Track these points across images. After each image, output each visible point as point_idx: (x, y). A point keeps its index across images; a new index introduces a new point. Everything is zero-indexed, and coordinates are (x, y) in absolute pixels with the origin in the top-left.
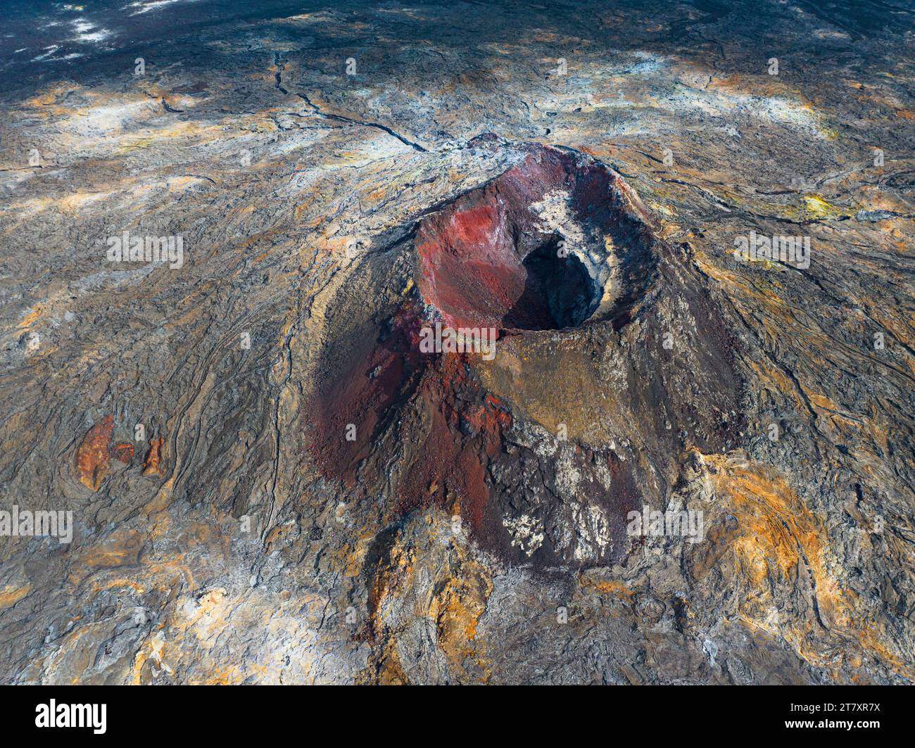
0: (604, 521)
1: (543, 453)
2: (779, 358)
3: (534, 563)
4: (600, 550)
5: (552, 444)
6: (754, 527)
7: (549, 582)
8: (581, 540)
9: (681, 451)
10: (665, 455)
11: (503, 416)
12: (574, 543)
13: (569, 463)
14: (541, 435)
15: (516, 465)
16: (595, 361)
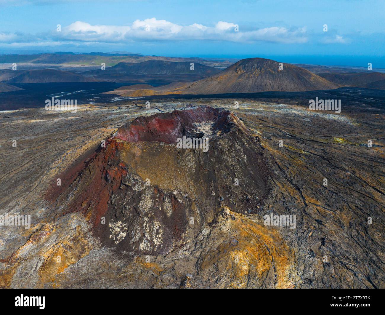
0: (161, 231)
1: (137, 189)
2: (294, 182)
3: (117, 248)
4: (154, 247)
5: (142, 186)
6: (248, 248)
7: (120, 259)
8: (145, 239)
9: (218, 207)
10: (208, 207)
11: (124, 172)
12: (141, 240)
13: (149, 196)
14: (137, 180)
15: (123, 195)
16: (179, 156)
